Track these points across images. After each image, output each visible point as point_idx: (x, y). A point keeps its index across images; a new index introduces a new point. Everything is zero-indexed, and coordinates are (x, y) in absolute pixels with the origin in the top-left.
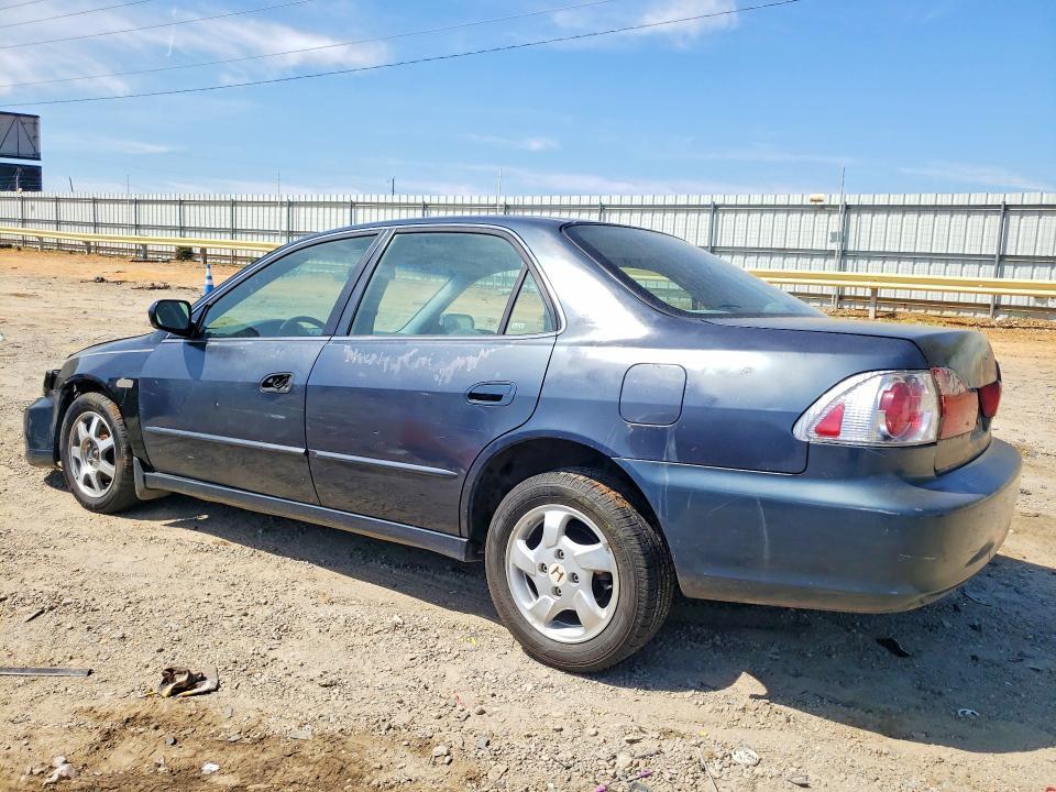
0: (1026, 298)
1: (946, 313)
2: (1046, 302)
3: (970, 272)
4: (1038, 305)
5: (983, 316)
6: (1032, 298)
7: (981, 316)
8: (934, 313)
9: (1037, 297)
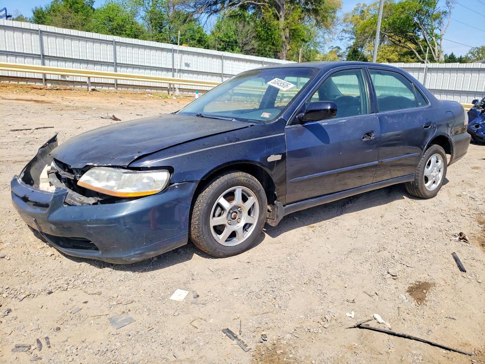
0: (57, 76)
1: (20, 83)
2: (65, 78)
3: (28, 62)
4: (63, 79)
5: (39, 84)
6: (60, 76)
7: (38, 84)
8: (14, 82)
9: (62, 76)
